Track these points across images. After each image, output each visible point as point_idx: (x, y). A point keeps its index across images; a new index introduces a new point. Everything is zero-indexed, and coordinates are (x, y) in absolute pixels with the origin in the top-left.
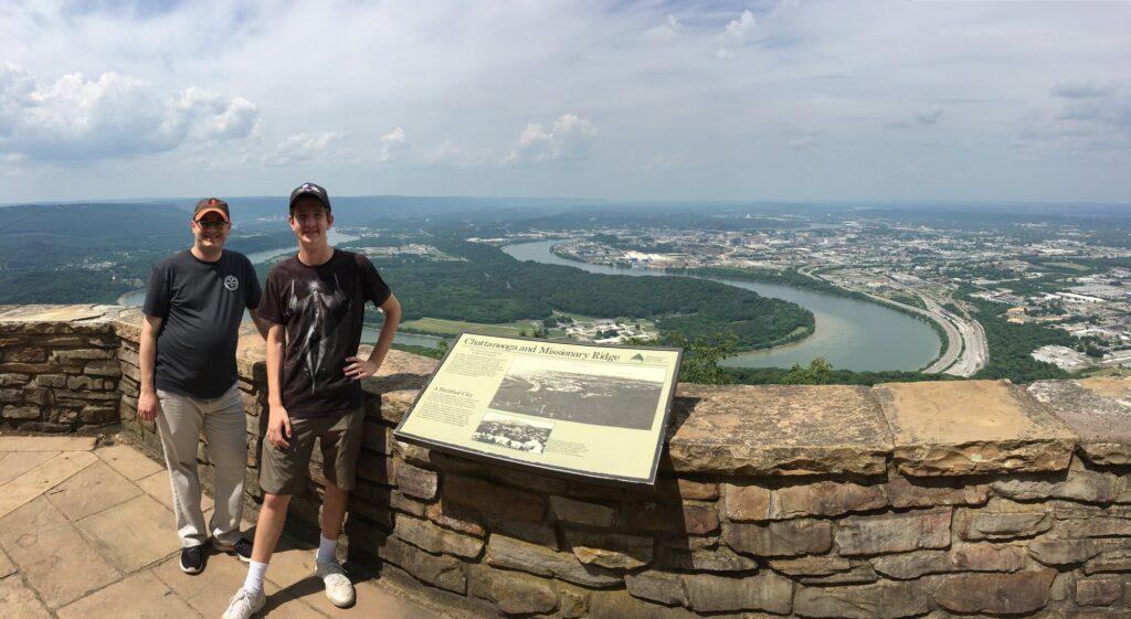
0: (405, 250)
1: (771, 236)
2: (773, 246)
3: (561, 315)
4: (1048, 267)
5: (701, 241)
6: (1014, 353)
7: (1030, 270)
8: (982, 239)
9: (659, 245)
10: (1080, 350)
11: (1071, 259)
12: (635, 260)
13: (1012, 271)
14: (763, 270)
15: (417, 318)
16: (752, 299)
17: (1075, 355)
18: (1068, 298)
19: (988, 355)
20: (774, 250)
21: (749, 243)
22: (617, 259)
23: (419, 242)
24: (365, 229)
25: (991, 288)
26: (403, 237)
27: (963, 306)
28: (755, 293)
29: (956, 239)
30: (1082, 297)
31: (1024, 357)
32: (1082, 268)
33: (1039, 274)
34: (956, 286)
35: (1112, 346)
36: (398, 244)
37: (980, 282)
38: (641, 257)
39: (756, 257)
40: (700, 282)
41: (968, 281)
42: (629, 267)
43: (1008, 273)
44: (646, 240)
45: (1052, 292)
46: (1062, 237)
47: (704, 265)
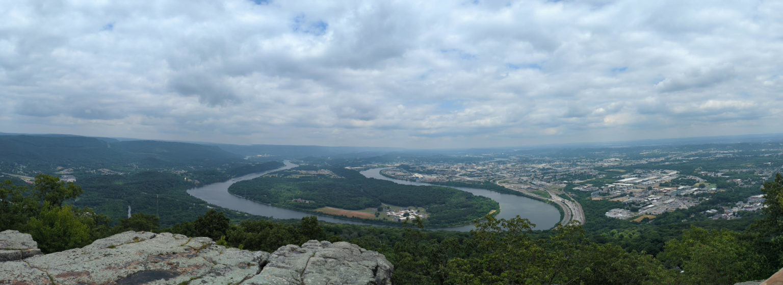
0: (320, 172)
1: (477, 165)
2: (478, 170)
3: (386, 206)
4: (607, 172)
5: (447, 168)
6: (597, 215)
7: (600, 174)
8: (575, 161)
9: (428, 170)
10: (627, 209)
11: (617, 167)
12: (418, 177)
13: (591, 175)
14: (475, 182)
15: (323, 206)
16: (469, 196)
17: (625, 212)
18: (619, 185)
19: (585, 218)
20: (479, 172)
21: (468, 169)
22: (409, 177)
23: (325, 168)
24: (303, 161)
25: (582, 184)
26: (318, 166)
27: (569, 194)
28: (471, 194)
29: (563, 162)
30: (625, 184)
31: (602, 216)
32: (622, 171)
33: (604, 175)
34: (565, 185)
35: (641, 205)
36: (316, 169)
37: (577, 181)
38: (420, 176)
39: (471, 175)
40: (446, 188)
41: (571, 182)
42: (415, 181)
43: (589, 176)
44: (422, 168)
45: (611, 183)
46: (612, 157)
47: (448, 180)
